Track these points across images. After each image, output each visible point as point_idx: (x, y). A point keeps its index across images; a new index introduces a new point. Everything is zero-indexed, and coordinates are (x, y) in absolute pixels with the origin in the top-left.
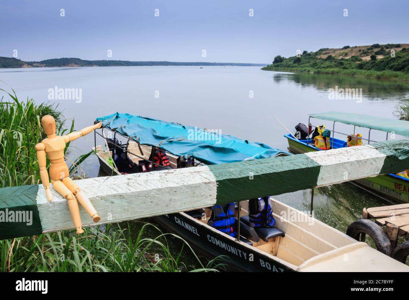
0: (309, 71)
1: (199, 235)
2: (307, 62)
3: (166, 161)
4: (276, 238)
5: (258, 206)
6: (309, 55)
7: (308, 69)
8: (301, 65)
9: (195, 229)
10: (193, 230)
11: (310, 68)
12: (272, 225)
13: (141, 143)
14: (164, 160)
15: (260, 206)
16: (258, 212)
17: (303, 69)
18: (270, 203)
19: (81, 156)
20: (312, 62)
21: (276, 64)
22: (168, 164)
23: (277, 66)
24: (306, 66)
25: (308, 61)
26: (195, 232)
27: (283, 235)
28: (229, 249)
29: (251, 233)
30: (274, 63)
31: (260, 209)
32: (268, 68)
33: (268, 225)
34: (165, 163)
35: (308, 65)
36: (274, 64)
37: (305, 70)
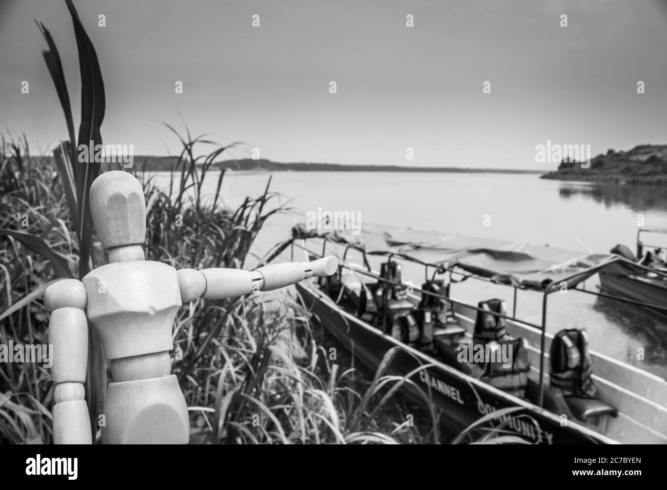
0: (617, 181)
1: (461, 402)
2: (614, 167)
3: (402, 292)
4: (601, 417)
5: (567, 359)
6: (618, 155)
7: (615, 177)
8: (605, 172)
9: (455, 392)
10: (453, 394)
11: (620, 176)
12: (591, 393)
13: (367, 250)
14: (399, 290)
15: (571, 358)
16: (567, 368)
17: (608, 177)
18: (587, 355)
19: (278, 244)
20: (623, 166)
21: (563, 170)
22: (405, 297)
23: (565, 173)
24: (612, 173)
25: (615, 165)
26: (456, 396)
27: (613, 414)
28: (517, 426)
29: (556, 402)
30: (560, 168)
31: (571, 363)
32: (549, 176)
33: (584, 393)
34: (400, 295)
35: (615, 170)
36: (561, 170)
37: (611, 179)
